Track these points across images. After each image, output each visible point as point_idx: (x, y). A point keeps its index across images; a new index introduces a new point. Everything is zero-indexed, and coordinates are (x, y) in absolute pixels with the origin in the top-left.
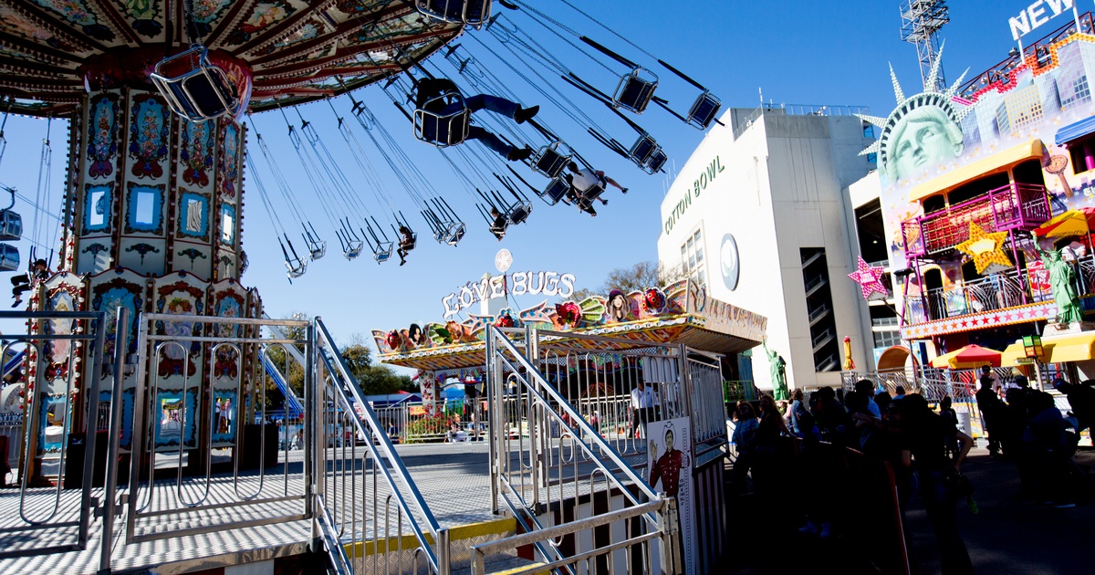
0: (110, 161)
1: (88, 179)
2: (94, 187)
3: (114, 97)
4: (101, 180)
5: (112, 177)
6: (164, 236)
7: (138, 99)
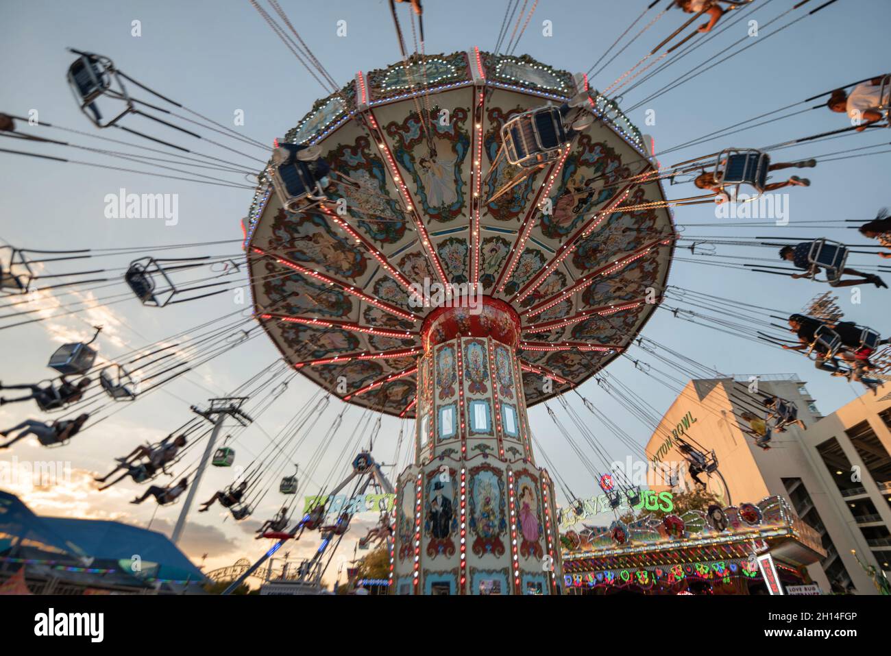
0: (453, 386)
1: (438, 402)
2: (443, 406)
3: (451, 346)
4: (448, 401)
5: (456, 397)
6: (495, 437)
7: (467, 343)
